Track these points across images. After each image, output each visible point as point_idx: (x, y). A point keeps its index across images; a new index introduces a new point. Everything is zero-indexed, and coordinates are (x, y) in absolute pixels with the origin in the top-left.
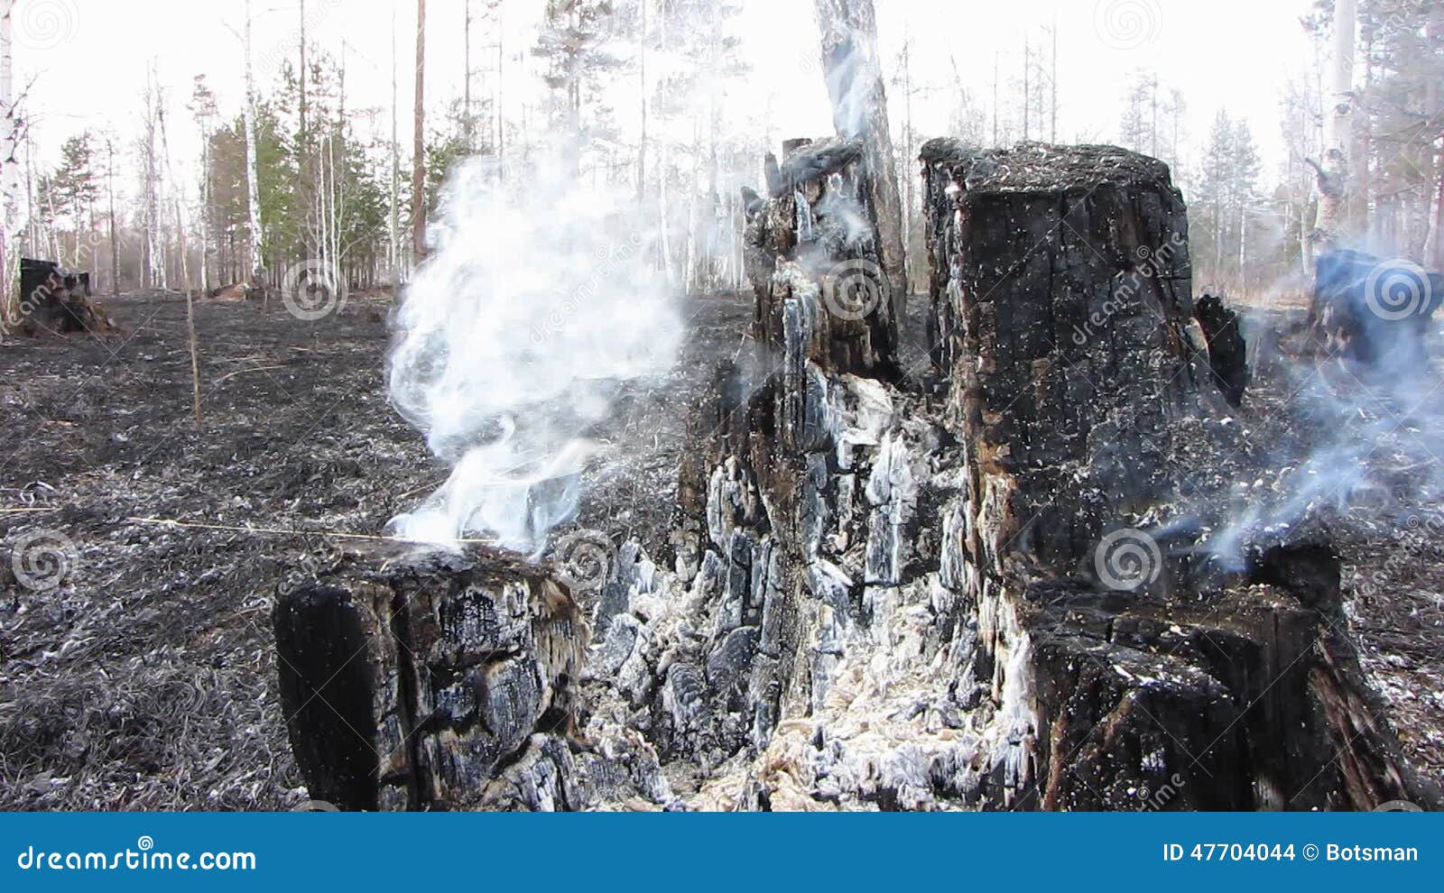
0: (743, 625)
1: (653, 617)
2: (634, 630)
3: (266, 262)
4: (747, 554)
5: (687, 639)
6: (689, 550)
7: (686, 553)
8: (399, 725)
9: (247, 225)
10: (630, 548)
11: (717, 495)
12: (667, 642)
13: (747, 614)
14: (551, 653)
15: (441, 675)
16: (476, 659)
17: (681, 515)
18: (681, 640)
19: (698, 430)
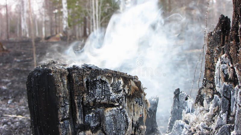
0: (227, 123)
1: (191, 121)
2: (182, 126)
3: (70, 25)
4: (229, 93)
5: (204, 129)
6: (209, 97)
7: (207, 98)
8: (69, 125)
9: (62, 10)
10: (183, 94)
11: (218, 70)
12: (195, 131)
13: (229, 119)
14: (134, 111)
15: (86, 108)
16: (101, 105)
17: (206, 82)
18: (201, 130)
19: (211, 45)
